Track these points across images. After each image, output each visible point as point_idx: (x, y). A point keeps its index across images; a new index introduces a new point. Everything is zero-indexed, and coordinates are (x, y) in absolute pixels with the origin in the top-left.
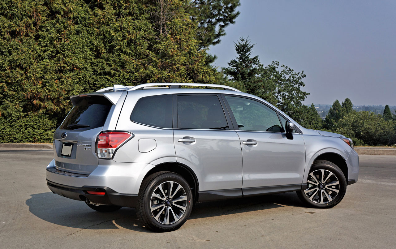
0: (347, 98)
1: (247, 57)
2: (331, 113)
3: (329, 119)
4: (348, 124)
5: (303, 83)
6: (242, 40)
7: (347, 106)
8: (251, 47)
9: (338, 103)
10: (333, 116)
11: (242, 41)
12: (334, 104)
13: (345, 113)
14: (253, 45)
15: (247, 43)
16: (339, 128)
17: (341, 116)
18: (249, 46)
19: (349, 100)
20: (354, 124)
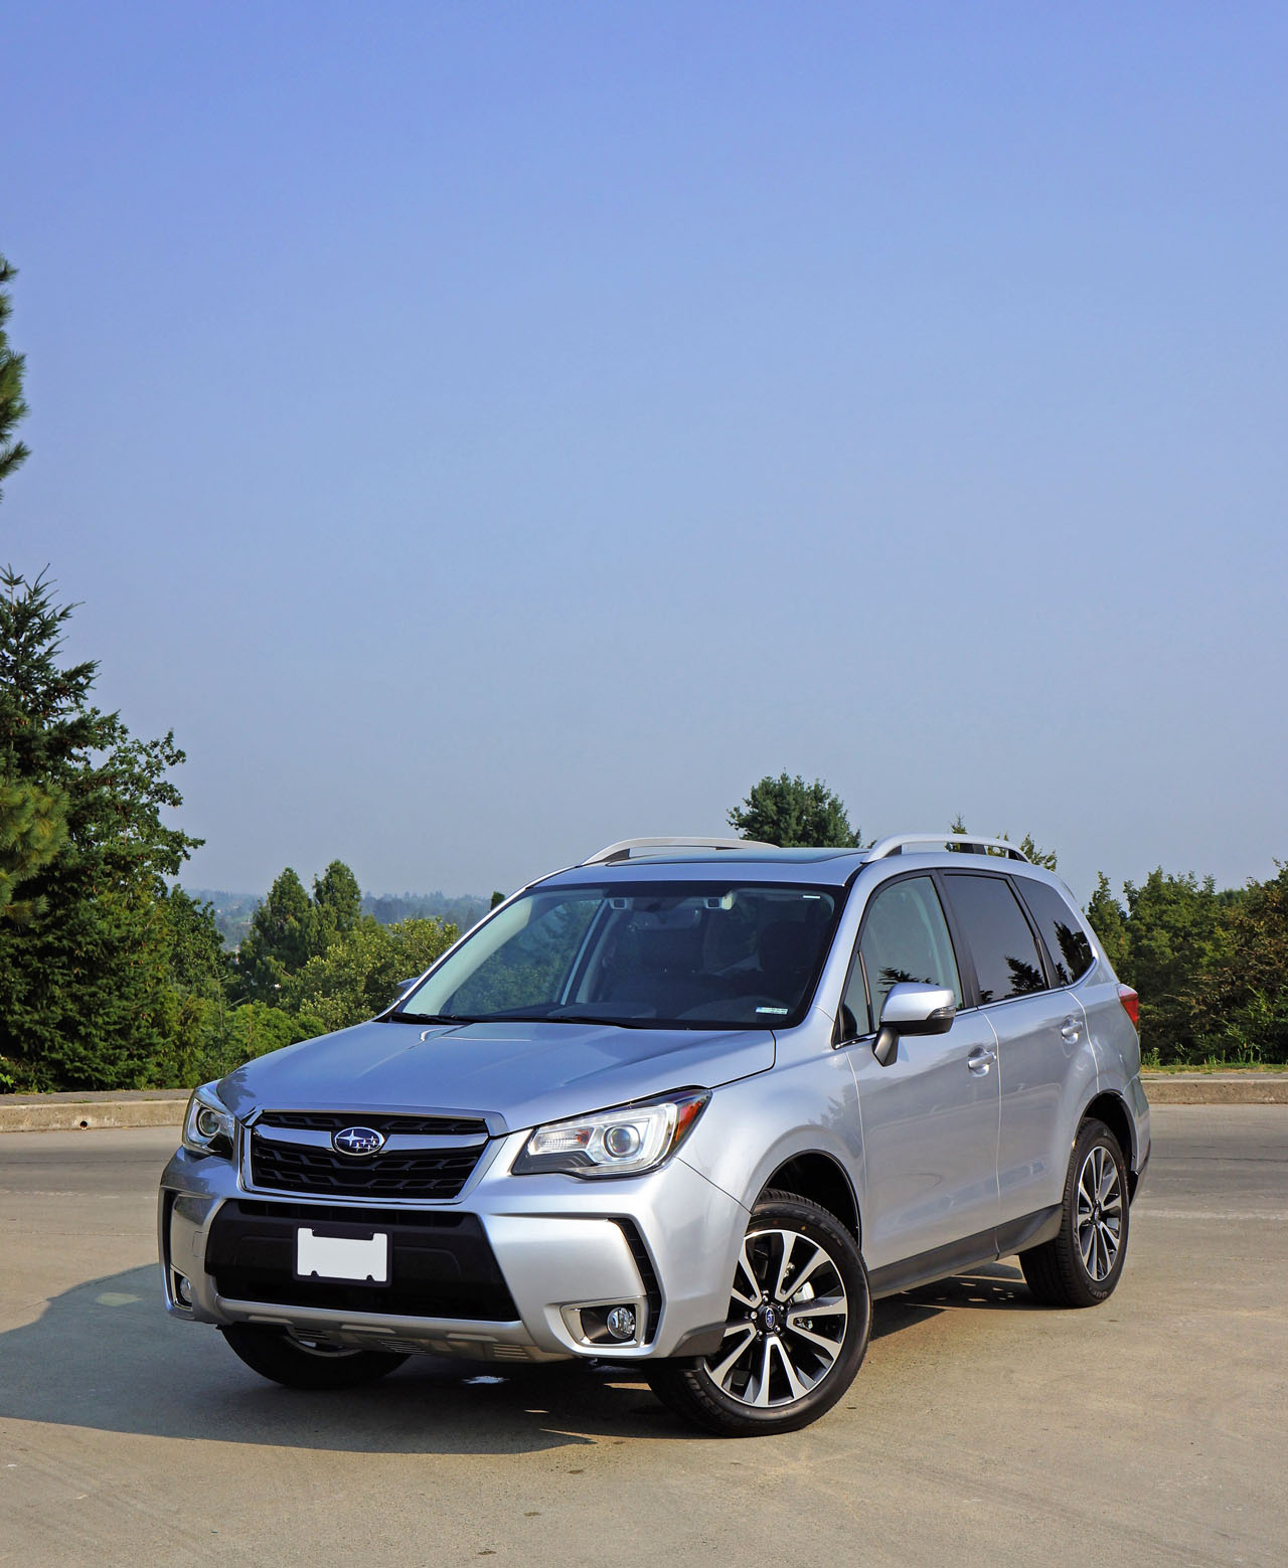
0: (337, 863)
1: (42, 665)
2: (265, 931)
3: (254, 959)
4: (352, 982)
5: (172, 789)
6: (13, 582)
7: (339, 895)
8: (59, 620)
9: (295, 884)
10: (271, 942)
11: (9, 588)
12: (275, 888)
13: (330, 932)
14: (68, 609)
15: (41, 598)
16: (311, 998)
17: (310, 943)
18: (47, 613)
19: (348, 870)
20: (376, 982)
